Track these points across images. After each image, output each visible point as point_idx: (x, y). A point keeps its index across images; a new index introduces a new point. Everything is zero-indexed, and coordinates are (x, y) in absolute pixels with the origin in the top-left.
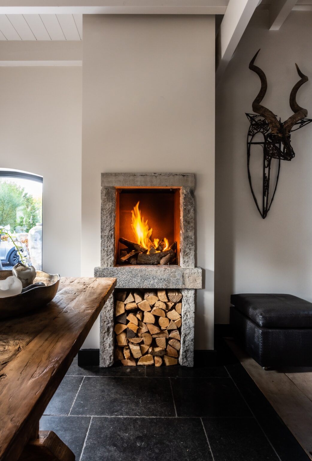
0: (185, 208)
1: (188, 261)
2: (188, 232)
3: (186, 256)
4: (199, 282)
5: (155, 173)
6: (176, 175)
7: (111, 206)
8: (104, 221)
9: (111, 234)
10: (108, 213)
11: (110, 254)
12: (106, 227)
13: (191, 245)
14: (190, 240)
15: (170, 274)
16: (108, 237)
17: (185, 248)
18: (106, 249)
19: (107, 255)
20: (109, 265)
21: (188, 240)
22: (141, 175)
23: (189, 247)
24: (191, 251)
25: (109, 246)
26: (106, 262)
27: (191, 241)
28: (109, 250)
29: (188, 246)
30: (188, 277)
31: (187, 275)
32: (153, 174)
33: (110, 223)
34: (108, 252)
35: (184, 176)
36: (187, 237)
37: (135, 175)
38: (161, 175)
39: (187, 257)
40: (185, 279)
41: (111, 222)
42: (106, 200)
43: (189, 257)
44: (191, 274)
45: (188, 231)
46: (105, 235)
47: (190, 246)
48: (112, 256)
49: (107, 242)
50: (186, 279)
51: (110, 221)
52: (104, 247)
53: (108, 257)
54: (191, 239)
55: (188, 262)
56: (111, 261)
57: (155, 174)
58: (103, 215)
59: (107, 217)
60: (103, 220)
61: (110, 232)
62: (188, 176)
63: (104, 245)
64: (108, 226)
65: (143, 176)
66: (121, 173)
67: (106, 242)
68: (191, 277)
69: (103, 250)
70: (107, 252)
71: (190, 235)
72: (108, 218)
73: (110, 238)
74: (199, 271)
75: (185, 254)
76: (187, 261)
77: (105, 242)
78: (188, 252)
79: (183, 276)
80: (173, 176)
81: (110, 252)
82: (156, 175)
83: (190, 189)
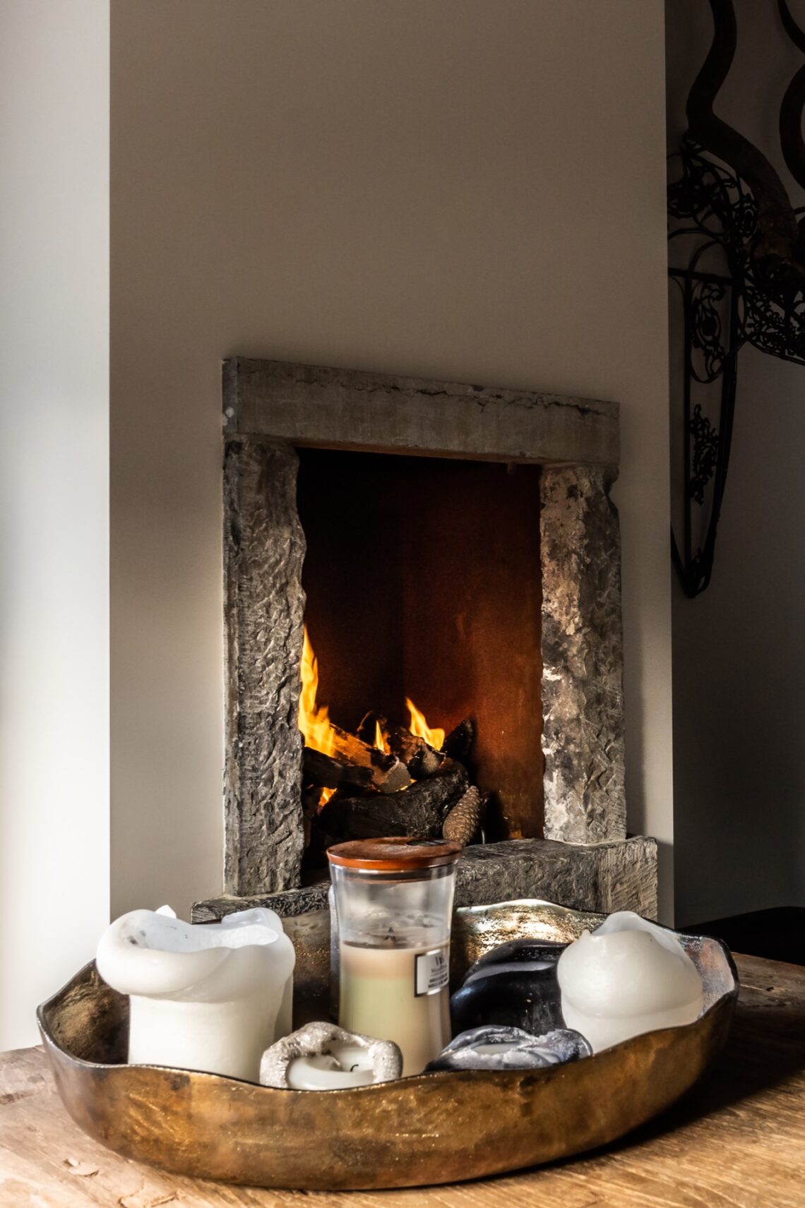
0: (588, 560)
1: (604, 811)
2: (600, 675)
3: (595, 789)
4: (646, 903)
5: (477, 388)
6: (557, 404)
7: (286, 545)
8: (255, 634)
9: (288, 707)
10: (274, 585)
11: (286, 817)
12: (264, 667)
13: (612, 736)
14: (611, 712)
15: (550, 884)
16: (273, 725)
17: (592, 751)
18: (263, 790)
19: (272, 826)
20: (281, 885)
21: (600, 713)
22: (423, 392)
23: (606, 746)
24: (614, 765)
25: (281, 774)
26: (264, 869)
27: (612, 717)
28: (279, 799)
29: (604, 740)
30: (614, 886)
31: (609, 879)
32: (470, 390)
33: (282, 644)
34: (273, 809)
35: (584, 411)
36: (599, 699)
37: (395, 388)
38: (499, 397)
39: (598, 794)
40: (603, 899)
41: (287, 638)
42: (264, 512)
43: (607, 791)
44: (621, 868)
45: (603, 669)
46: (259, 714)
47: (609, 742)
48: (293, 826)
49: (270, 753)
50: (607, 895)
51: (283, 635)
52: (256, 781)
53: (276, 837)
54: (614, 706)
55: (603, 815)
56: (292, 858)
57: (476, 393)
58: (251, 596)
59: (268, 607)
60: (251, 628)
61: (285, 691)
62: (597, 413)
63: (254, 769)
64: (273, 660)
65: (429, 394)
66: (336, 371)
67: (265, 753)
68: (622, 884)
69: (252, 798)
70: (270, 807)
71: (608, 688)
72: (275, 615)
73: (282, 726)
74: (648, 850)
75: (592, 778)
76: (599, 810)
77: (258, 750)
78: (603, 769)
79: (596, 886)
80: (546, 407)
81: (285, 806)
82: (483, 395)
83: (604, 477)
